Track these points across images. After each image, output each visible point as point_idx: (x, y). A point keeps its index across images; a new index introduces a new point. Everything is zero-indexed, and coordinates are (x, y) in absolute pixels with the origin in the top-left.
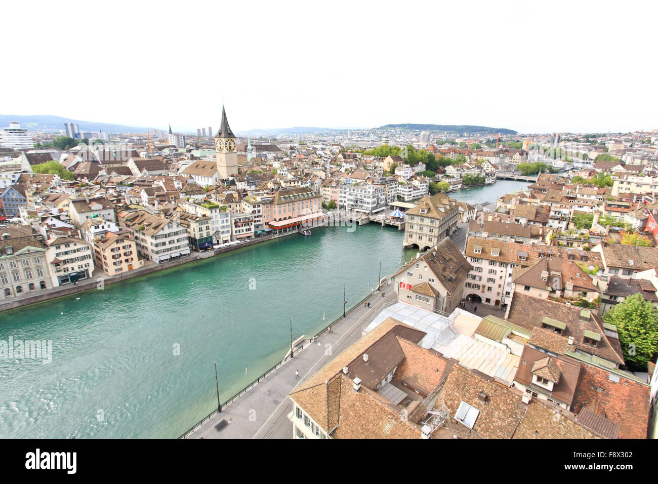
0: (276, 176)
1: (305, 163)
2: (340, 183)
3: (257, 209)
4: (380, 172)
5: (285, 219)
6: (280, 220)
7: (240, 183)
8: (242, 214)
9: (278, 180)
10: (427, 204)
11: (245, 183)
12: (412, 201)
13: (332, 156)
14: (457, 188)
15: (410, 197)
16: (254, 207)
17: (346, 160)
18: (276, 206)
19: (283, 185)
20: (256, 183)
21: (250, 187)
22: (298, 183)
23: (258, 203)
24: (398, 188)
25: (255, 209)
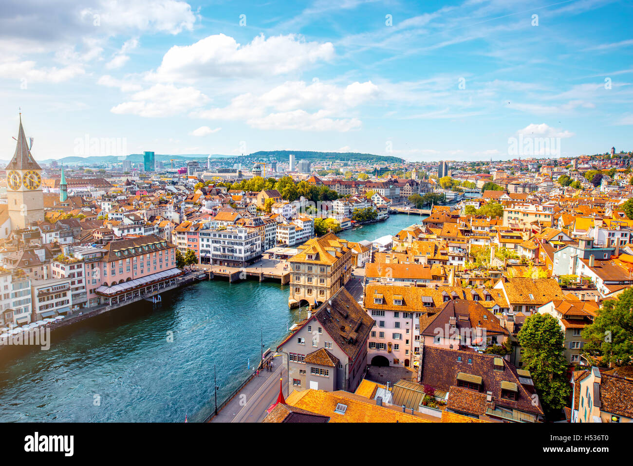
0: (106, 223)
1: (149, 202)
2: (201, 227)
3: (76, 271)
4: (252, 211)
5: (121, 282)
6: (114, 284)
7: (48, 235)
8: (51, 281)
9: (109, 226)
10: (314, 248)
11: (56, 234)
12: (296, 245)
13: (187, 192)
14: (347, 226)
15: (293, 240)
16: (72, 268)
17: (207, 197)
18: (107, 265)
19: (117, 233)
20: (75, 233)
21: (65, 240)
22: (140, 230)
23: (79, 261)
24: (277, 230)
25: (73, 271)
